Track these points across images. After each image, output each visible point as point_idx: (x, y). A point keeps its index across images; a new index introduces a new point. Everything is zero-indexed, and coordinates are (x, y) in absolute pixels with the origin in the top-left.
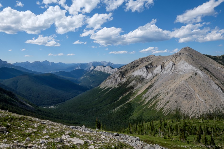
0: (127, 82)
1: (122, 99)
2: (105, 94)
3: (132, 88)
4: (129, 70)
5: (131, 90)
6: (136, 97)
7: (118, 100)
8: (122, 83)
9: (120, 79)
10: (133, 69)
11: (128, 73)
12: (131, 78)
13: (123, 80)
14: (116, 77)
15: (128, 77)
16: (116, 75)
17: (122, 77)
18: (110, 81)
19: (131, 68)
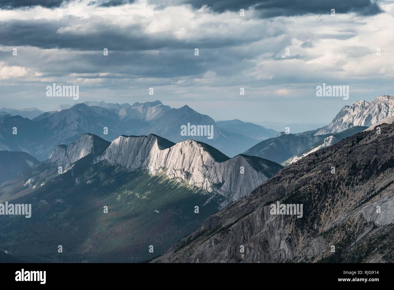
9: (287, 243)
10: (368, 179)
11: (337, 203)
12: (354, 236)
13: (311, 251)
14: (265, 229)
15: (339, 230)
16: (263, 212)
17: (299, 231)
18: (221, 251)
19: (355, 174)
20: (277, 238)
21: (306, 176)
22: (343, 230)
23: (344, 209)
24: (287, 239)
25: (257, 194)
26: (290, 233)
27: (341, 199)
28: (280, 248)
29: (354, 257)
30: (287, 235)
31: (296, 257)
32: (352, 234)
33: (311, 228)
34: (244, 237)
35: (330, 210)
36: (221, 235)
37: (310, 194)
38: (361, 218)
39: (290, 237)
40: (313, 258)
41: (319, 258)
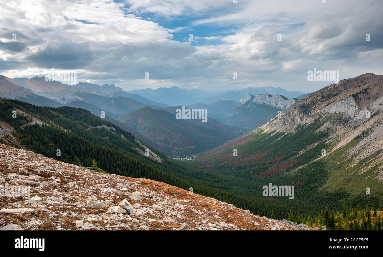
0: (314, 123)
1: (304, 154)
2: (272, 143)
3: (325, 135)
4: (319, 103)
5: (323, 140)
6: (334, 152)
7: (298, 156)
8: (304, 126)
10: (328, 100)
11: (317, 107)
13: (307, 121)
14: (294, 115)
16: (293, 111)
17: (304, 116)
19: (323, 99)
20: (297, 118)
21: (308, 100)
22: (318, 115)
23: (319, 109)
24: (300, 118)
25: (293, 106)
26: (301, 116)
28: (298, 121)
29: (321, 123)
31: (303, 123)
32: (321, 116)
33: (308, 115)
35: (314, 109)
37: (308, 105)
38: (324, 111)
40: (308, 123)
41: (310, 123)
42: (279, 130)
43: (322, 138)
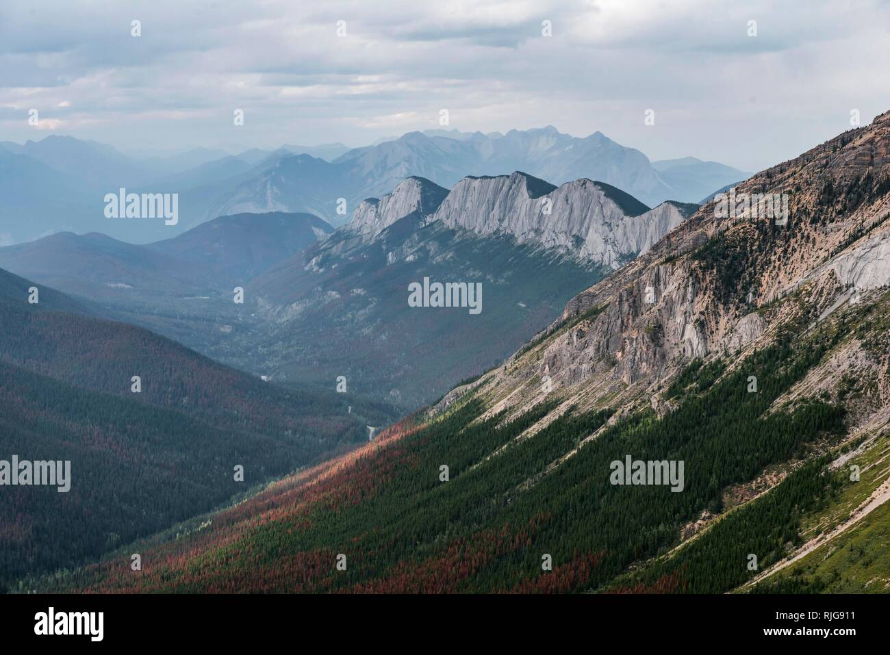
0: (771, 354)
1: (705, 540)
2: (526, 486)
3: (830, 420)
4: (806, 227)
5: (819, 448)
8: (718, 368)
9: (696, 328)
10: (852, 209)
11: (792, 255)
12: (816, 310)
13: (735, 340)
14: (661, 304)
15: (789, 300)
16: (658, 275)
17: (721, 306)
18: (585, 348)
19: (830, 202)
20: (679, 319)
22: (796, 301)
23: (804, 266)
24: (697, 320)
25: (660, 250)
26: (702, 310)
27: (801, 248)
28: (683, 339)
29: (811, 347)
30: (697, 314)
31: (710, 353)
32: (812, 306)
33: (743, 301)
34: (622, 322)
35: (779, 269)
36: (591, 323)
37: (745, 240)
38: (831, 278)
39: (703, 318)
40: (738, 353)
41: (749, 352)
42: (571, 402)
43: (812, 439)
